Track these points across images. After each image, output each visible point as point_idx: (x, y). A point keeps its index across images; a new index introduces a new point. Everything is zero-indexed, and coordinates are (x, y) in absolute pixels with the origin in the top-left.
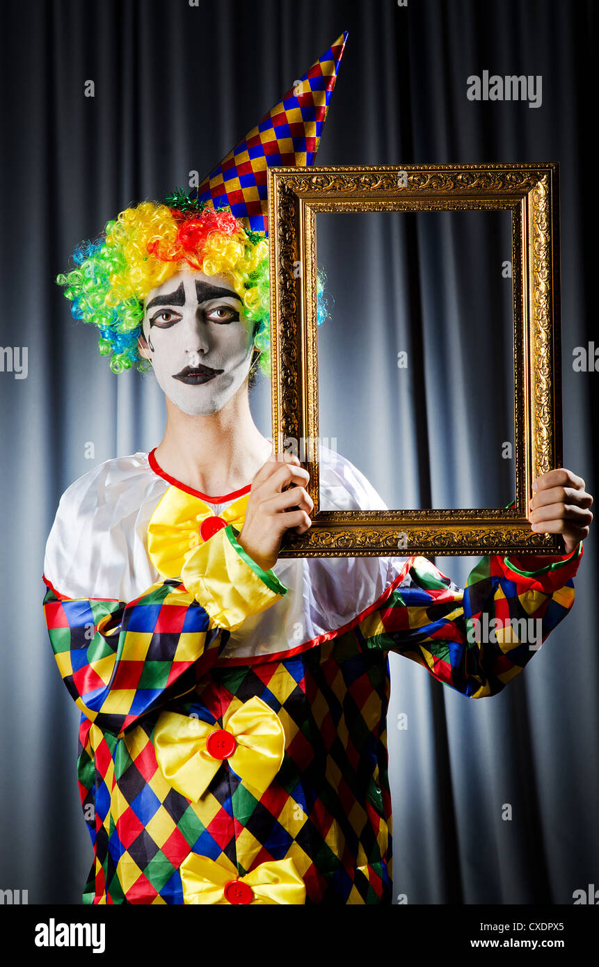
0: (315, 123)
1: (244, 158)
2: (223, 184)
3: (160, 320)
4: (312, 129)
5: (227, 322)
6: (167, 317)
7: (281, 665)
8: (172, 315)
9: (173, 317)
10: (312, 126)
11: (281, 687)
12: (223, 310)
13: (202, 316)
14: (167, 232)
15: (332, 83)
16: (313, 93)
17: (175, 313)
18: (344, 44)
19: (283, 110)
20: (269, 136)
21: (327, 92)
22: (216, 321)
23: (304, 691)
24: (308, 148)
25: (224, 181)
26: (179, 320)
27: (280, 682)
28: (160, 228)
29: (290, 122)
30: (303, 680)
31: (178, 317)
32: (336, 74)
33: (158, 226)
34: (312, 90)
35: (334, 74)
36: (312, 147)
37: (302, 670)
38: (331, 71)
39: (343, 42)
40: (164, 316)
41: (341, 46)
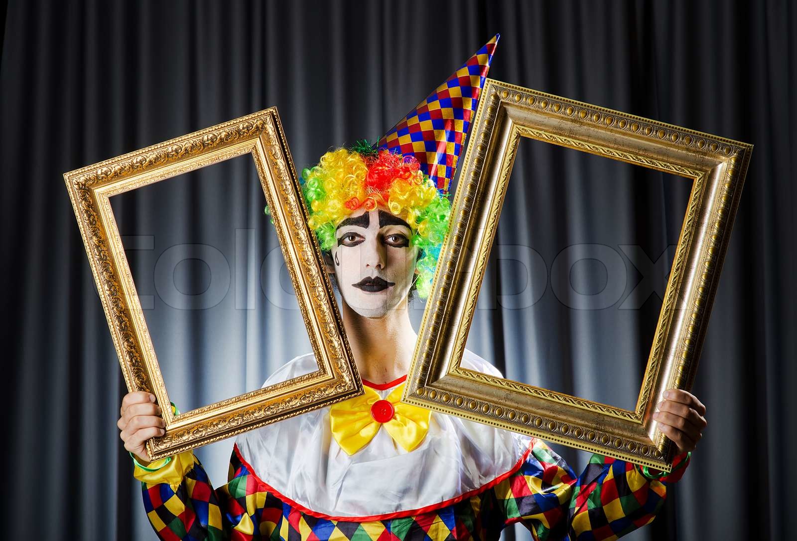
0: (471, 99)
1: (415, 120)
2: (398, 139)
3: (347, 240)
4: (469, 103)
5: (400, 246)
6: (353, 238)
7: (438, 516)
8: (356, 238)
9: (357, 239)
10: (469, 101)
11: (437, 535)
12: (397, 237)
13: (382, 239)
14: (358, 172)
15: (486, 71)
16: (471, 76)
17: (359, 236)
18: (496, 43)
19: (446, 88)
20: (435, 106)
21: (481, 78)
22: (391, 245)
23: (456, 537)
24: (465, 118)
25: (399, 137)
26: (363, 241)
27: (437, 530)
28: (354, 168)
29: (452, 97)
30: (455, 529)
31: (363, 239)
32: (489, 65)
33: (352, 168)
34: (470, 74)
35: (487, 65)
36: (468, 118)
37: (454, 521)
38: (485, 62)
39: (495, 42)
40: (350, 238)
41: (494, 44)
